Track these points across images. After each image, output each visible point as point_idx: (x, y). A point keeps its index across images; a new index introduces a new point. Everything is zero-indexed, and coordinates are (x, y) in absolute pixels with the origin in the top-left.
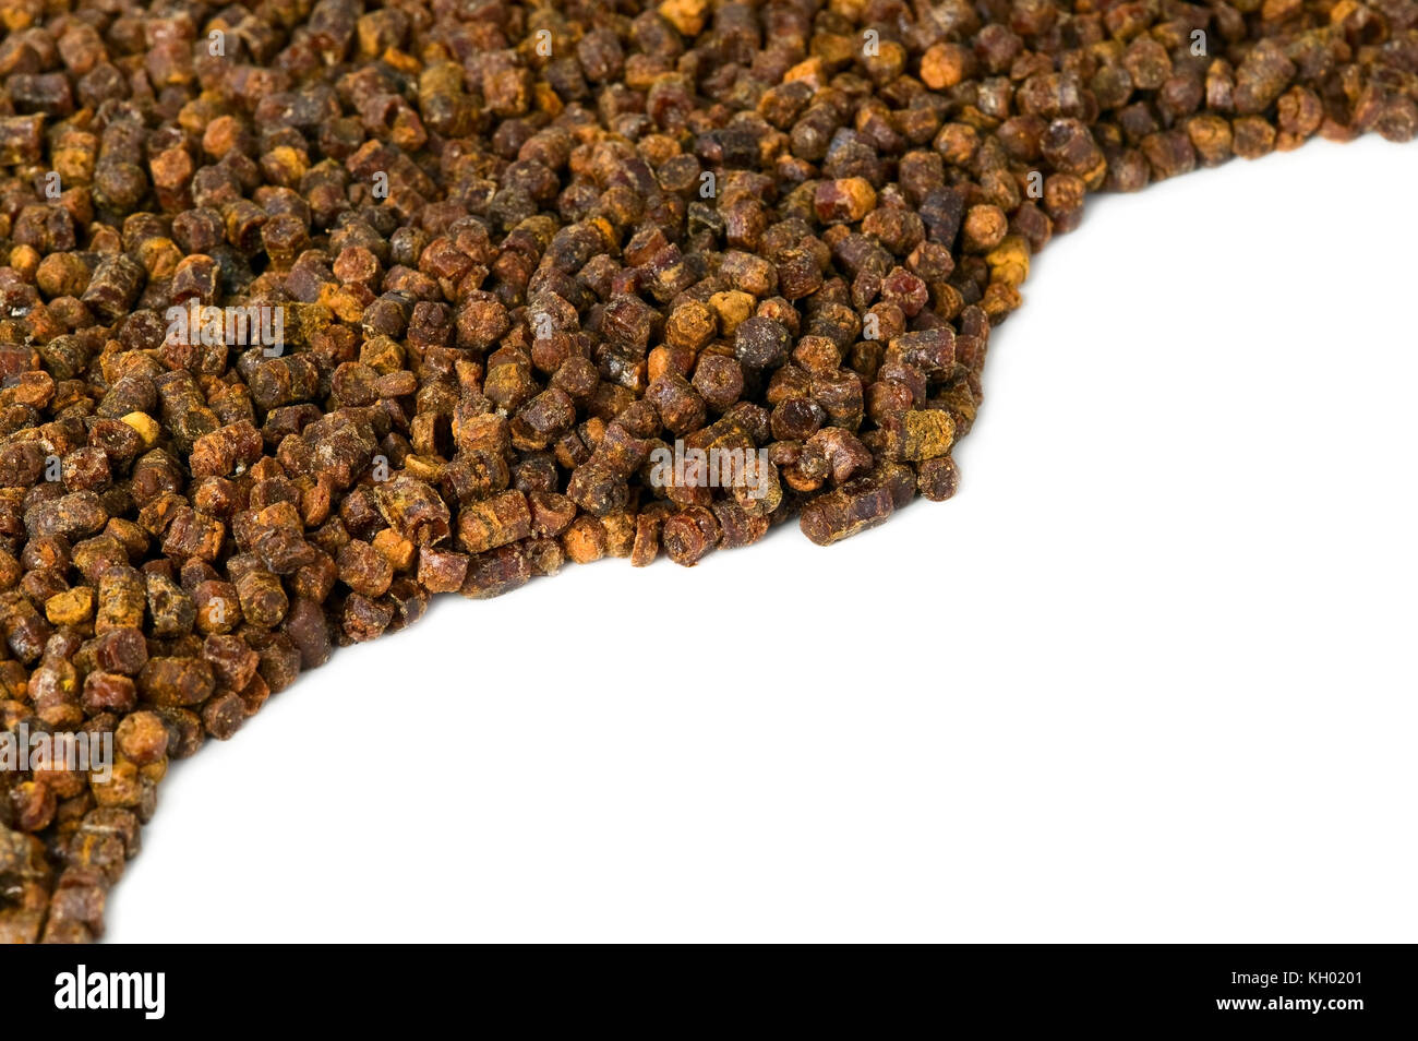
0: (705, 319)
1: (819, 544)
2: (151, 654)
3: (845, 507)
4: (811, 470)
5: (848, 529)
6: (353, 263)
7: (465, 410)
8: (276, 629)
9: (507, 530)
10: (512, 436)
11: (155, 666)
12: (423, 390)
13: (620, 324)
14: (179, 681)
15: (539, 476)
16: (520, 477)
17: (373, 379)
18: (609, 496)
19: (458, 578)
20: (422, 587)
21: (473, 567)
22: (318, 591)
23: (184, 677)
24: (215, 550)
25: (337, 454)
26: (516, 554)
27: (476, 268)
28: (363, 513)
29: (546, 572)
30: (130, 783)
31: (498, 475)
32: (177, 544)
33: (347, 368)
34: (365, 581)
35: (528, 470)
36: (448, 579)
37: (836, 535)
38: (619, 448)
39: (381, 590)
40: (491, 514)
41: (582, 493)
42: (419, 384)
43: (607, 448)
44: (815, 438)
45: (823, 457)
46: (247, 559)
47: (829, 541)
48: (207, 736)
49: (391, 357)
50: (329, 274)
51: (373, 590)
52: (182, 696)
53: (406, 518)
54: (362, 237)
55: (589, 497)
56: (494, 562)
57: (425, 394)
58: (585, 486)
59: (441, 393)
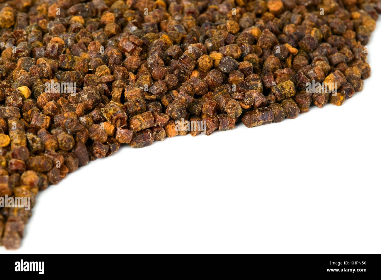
0: (209, 63)
1: (247, 127)
2: (30, 156)
3: (258, 115)
4: (248, 102)
5: (258, 123)
6: (94, 47)
7: (129, 88)
8: (70, 151)
9: (146, 123)
10: (145, 96)
11: (31, 159)
12: (115, 82)
13: (184, 63)
14: (41, 163)
15: (156, 107)
16: (150, 107)
17: (97, 79)
18: (181, 112)
19: (130, 138)
20: (117, 141)
21: (134, 136)
22: (83, 140)
23: (43, 162)
24: (48, 125)
25: (89, 97)
26: (149, 133)
27: (137, 48)
28: (97, 117)
29: (160, 139)
30: (28, 191)
31: (143, 107)
32: (35, 123)
33: (88, 76)
34: (100, 137)
35: (152, 105)
36: (127, 138)
37: (253, 124)
38: (184, 99)
39: (105, 141)
40: (140, 117)
41: (171, 112)
42: (115, 80)
43: (179, 98)
44: (249, 92)
45: (252, 98)
46: (59, 129)
47: (251, 126)
48: (50, 184)
49: (107, 72)
50: (85, 49)
51: (102, 140)
52: (43, 168)
53: (113, 116)
54: (102, 38)
55: (174, 113)
56: (141, 135)
57: (116, 83)
58: (172, 109)
59: (121, 83)
